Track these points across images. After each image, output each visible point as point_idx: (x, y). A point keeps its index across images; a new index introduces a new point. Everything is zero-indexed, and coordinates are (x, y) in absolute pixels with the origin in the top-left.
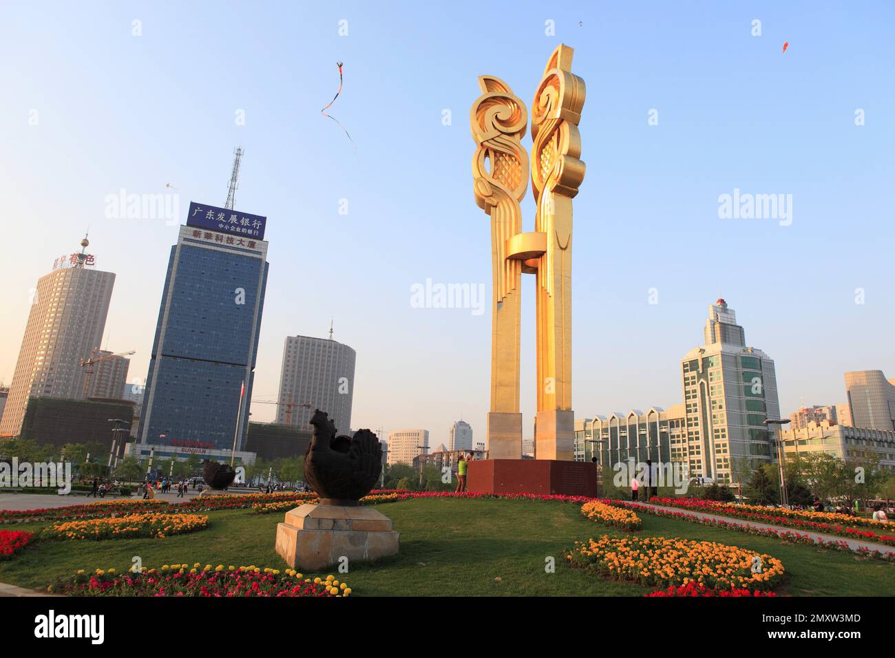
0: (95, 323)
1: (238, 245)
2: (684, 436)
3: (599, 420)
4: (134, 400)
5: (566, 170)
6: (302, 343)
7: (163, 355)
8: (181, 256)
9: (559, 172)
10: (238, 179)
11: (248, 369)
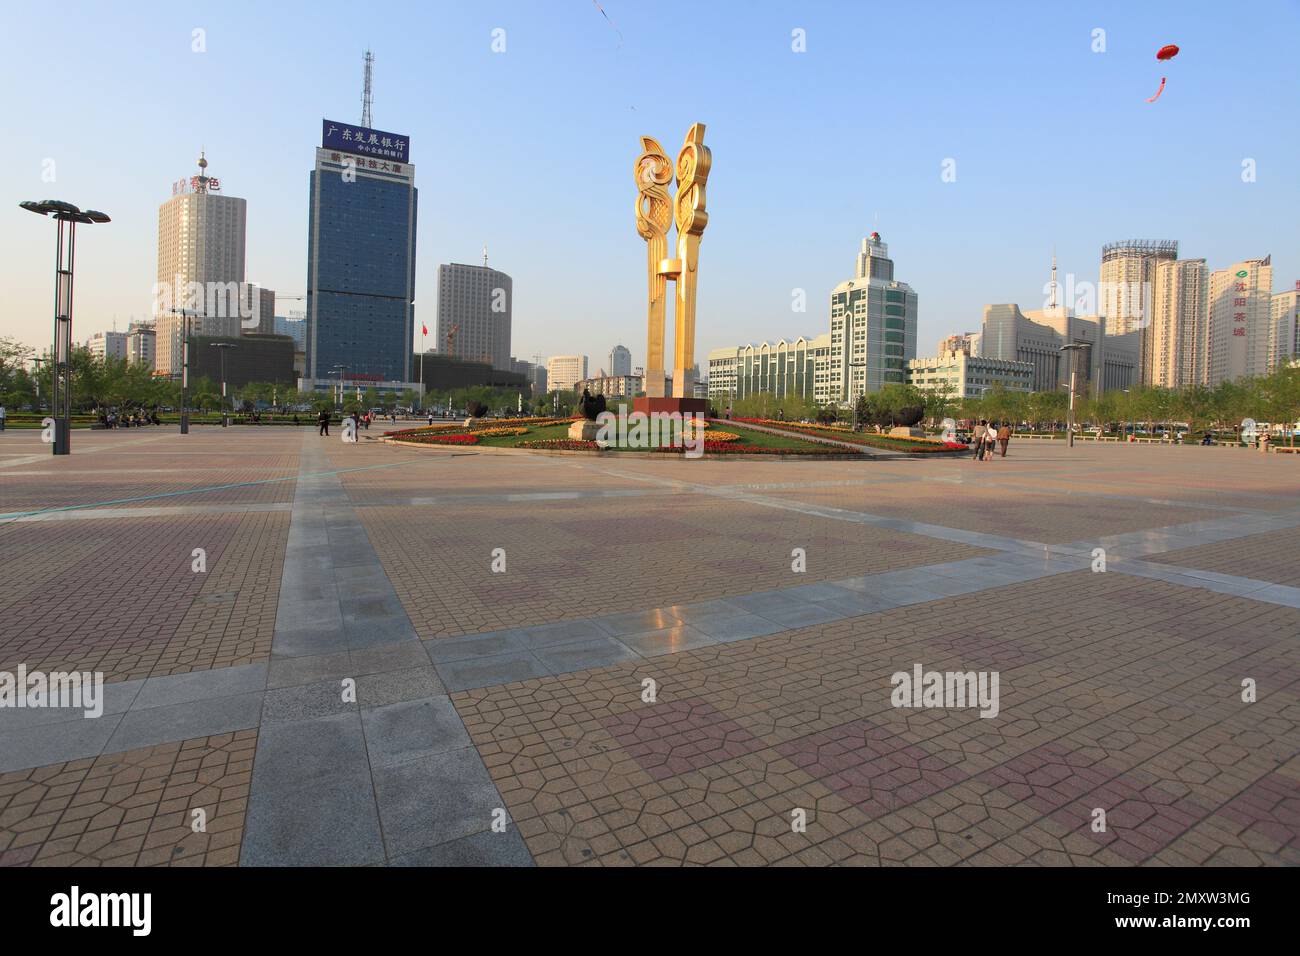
0: (234, 255)
1: (383, 168)
2: (827, 364)
3: (752, 348)
4: (291, 335)
5: (696, 218)
6: (456, 271)
7: (319, 290)
8: (322, 184)
9: (690, 221)
10: (372, 90)
11: (408, 301)
